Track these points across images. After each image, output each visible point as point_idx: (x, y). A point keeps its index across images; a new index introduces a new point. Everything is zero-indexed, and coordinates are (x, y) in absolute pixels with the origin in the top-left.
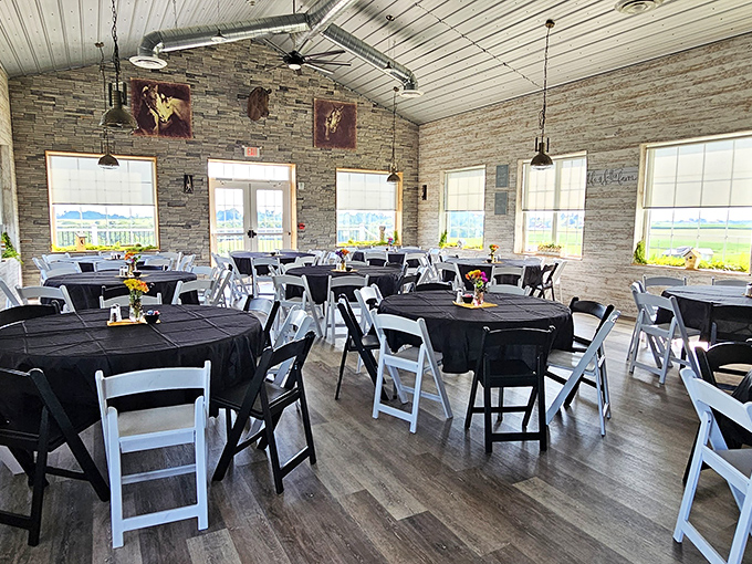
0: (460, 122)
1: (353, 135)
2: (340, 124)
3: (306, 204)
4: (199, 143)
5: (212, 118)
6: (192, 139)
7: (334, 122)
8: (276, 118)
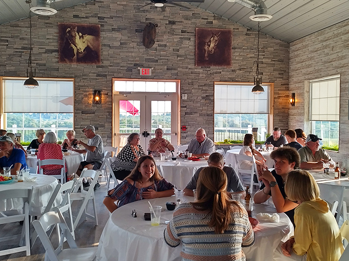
0: (320, 38)
1: (229, 55)
2: (217, 47)
3: (188, 111)
4: (106, 67)
5: (116, 48)
6: (101, 64)
7: (212, 45)
8: (165, 46)
